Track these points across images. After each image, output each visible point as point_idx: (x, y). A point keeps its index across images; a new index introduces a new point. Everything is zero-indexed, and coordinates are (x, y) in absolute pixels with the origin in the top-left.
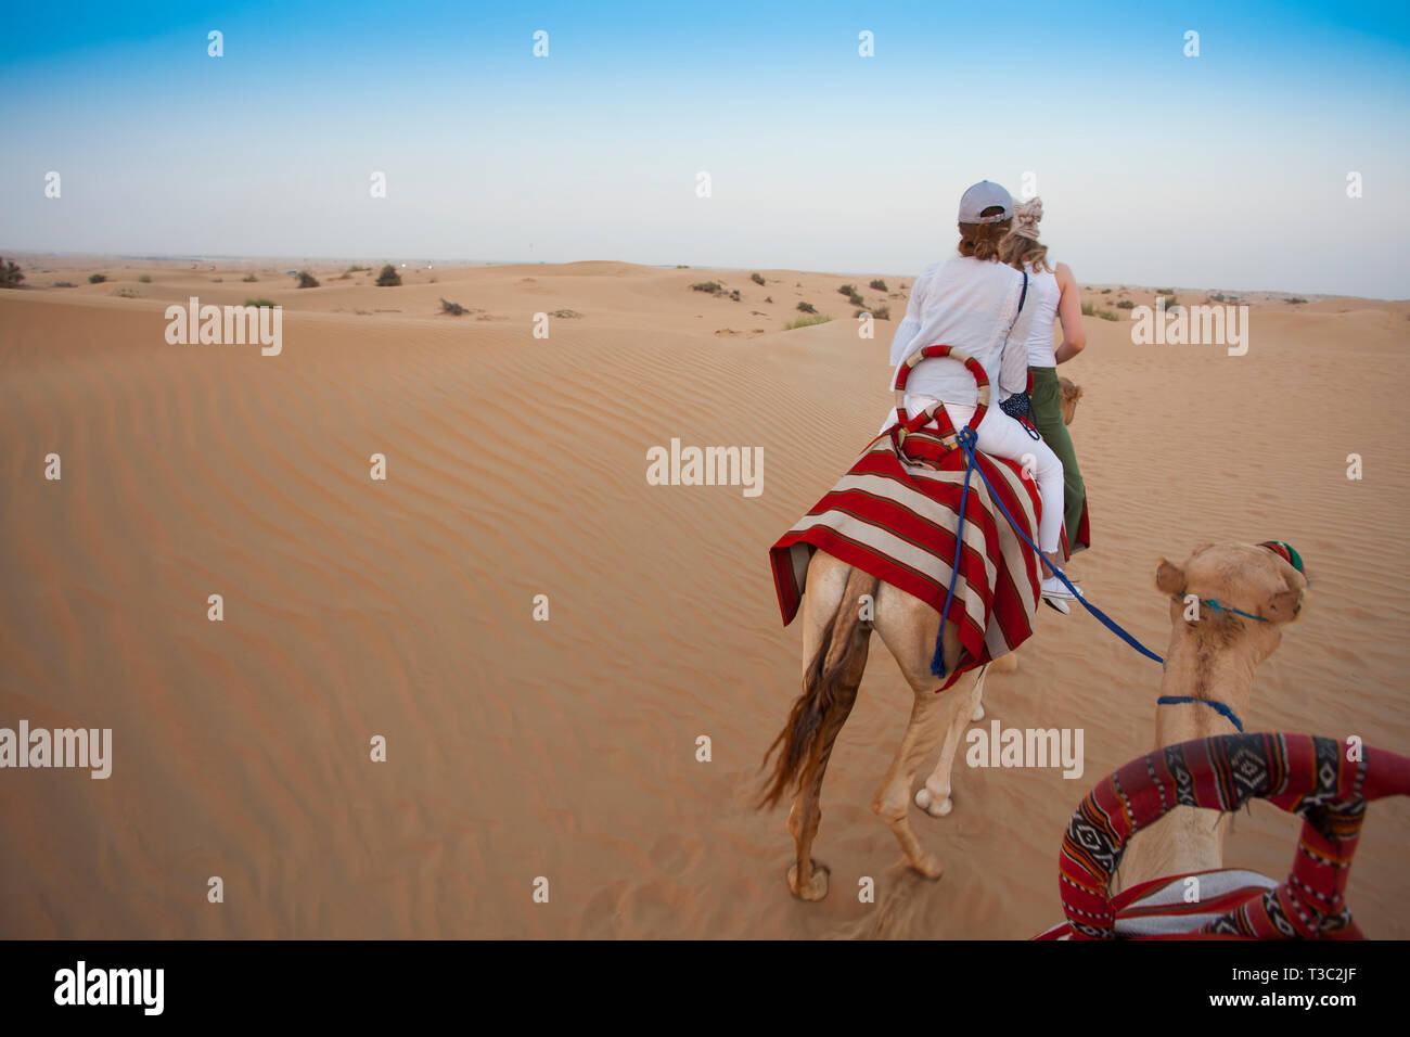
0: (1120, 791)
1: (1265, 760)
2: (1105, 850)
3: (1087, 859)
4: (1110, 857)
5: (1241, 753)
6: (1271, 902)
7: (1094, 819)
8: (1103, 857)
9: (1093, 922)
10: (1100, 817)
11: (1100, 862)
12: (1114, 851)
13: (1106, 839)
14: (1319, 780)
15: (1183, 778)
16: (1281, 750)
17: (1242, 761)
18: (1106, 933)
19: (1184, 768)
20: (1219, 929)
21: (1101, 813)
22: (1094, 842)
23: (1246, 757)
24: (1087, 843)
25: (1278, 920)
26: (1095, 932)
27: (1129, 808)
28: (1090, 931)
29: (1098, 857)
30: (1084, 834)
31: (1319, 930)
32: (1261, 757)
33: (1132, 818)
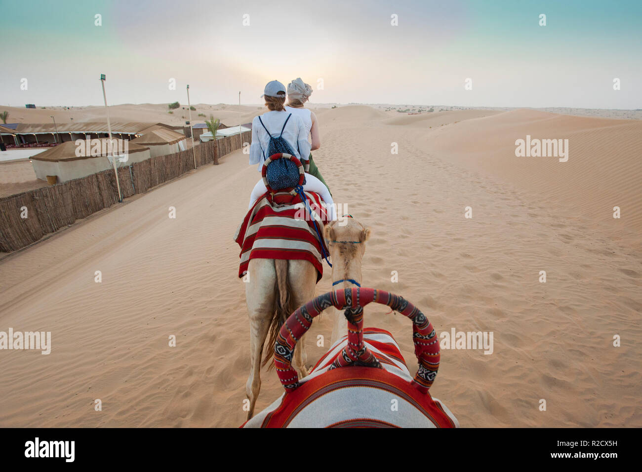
0: (288, 328)
1: (331, 302)
2: (288, 353)
3: (282, 358)
4: (290, 355)
5: (323, 302)
6: (344, 352)
7: (281, 342)
8: (287, 356)
9: (291, 382)
10: (283, 341)
11: (287, 358)
12: (291, 352)
13: (287, 348)
14: (347, 303)
15: (307, 316)
16: (335, 296)
17: (324, 305)
18: (296, 385)
19: (307, 313)
20: (331, 369)
21: (283, 339)
22: (283, 351)
23: (325, 303)
24: (281, 352)
25: (346, 358)
26: (292, 386)
27: (292, 334)
28: (290, 386)
29: (285, 357)
30: (279, 349)
31: (357, 357)
32: (329, 301)
33: (294, 337)
